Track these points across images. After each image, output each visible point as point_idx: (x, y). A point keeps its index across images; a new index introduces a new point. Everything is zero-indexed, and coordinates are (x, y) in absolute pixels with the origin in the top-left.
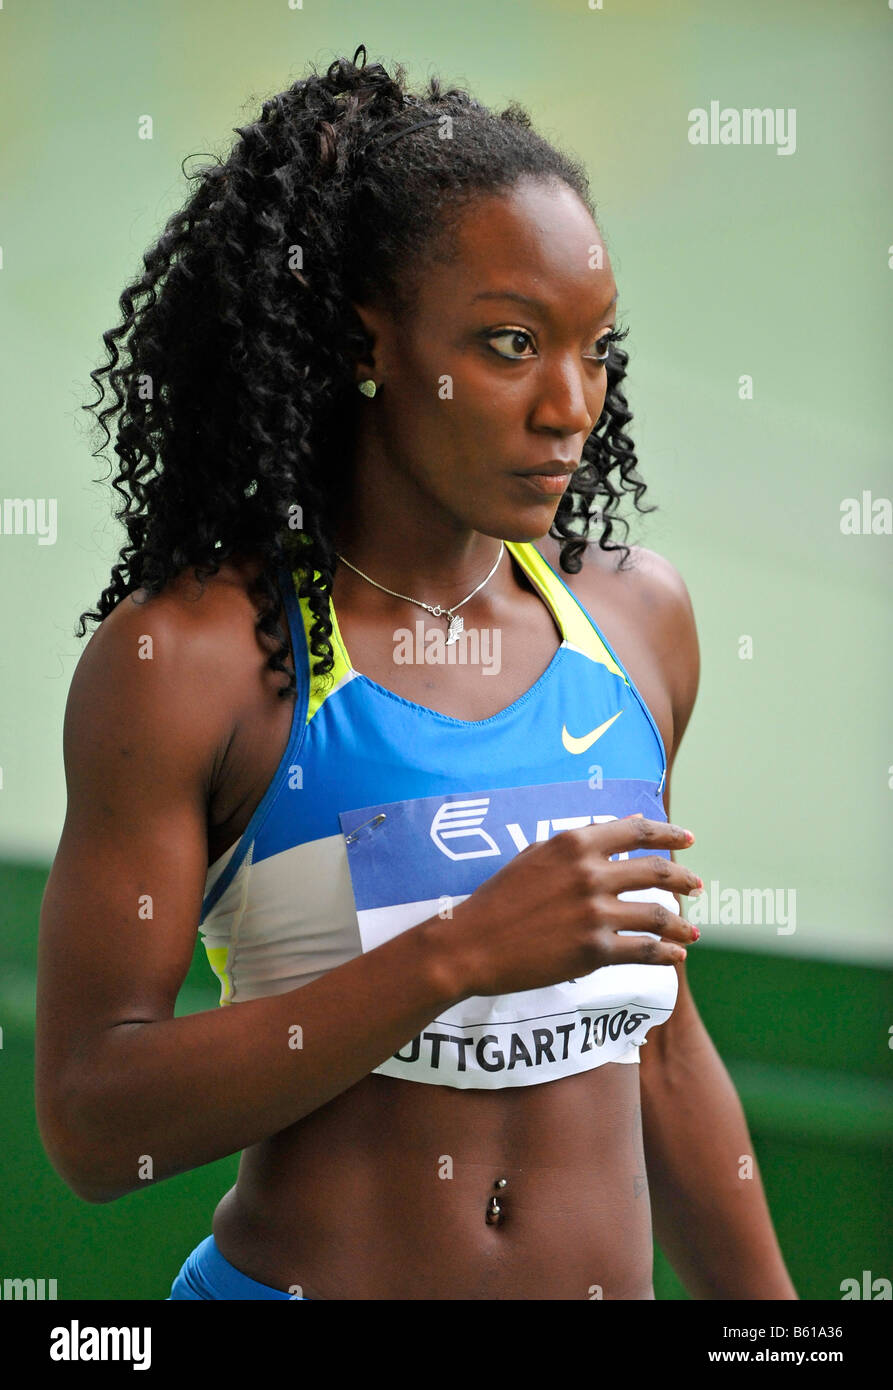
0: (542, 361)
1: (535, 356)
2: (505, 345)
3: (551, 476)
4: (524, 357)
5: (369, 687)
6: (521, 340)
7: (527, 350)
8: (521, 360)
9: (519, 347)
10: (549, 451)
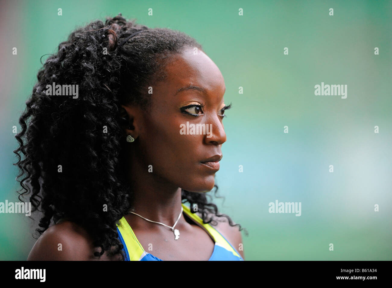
0: (205, 115)
1: (203, 114)
2: (192, 111)
3: (215, 162)
4: (200, 115)
5: (152, 258)
6: (198, 108)
7: (200, 113)
8: (198, 116)
9: (197, 111)
10: (213, 152)
